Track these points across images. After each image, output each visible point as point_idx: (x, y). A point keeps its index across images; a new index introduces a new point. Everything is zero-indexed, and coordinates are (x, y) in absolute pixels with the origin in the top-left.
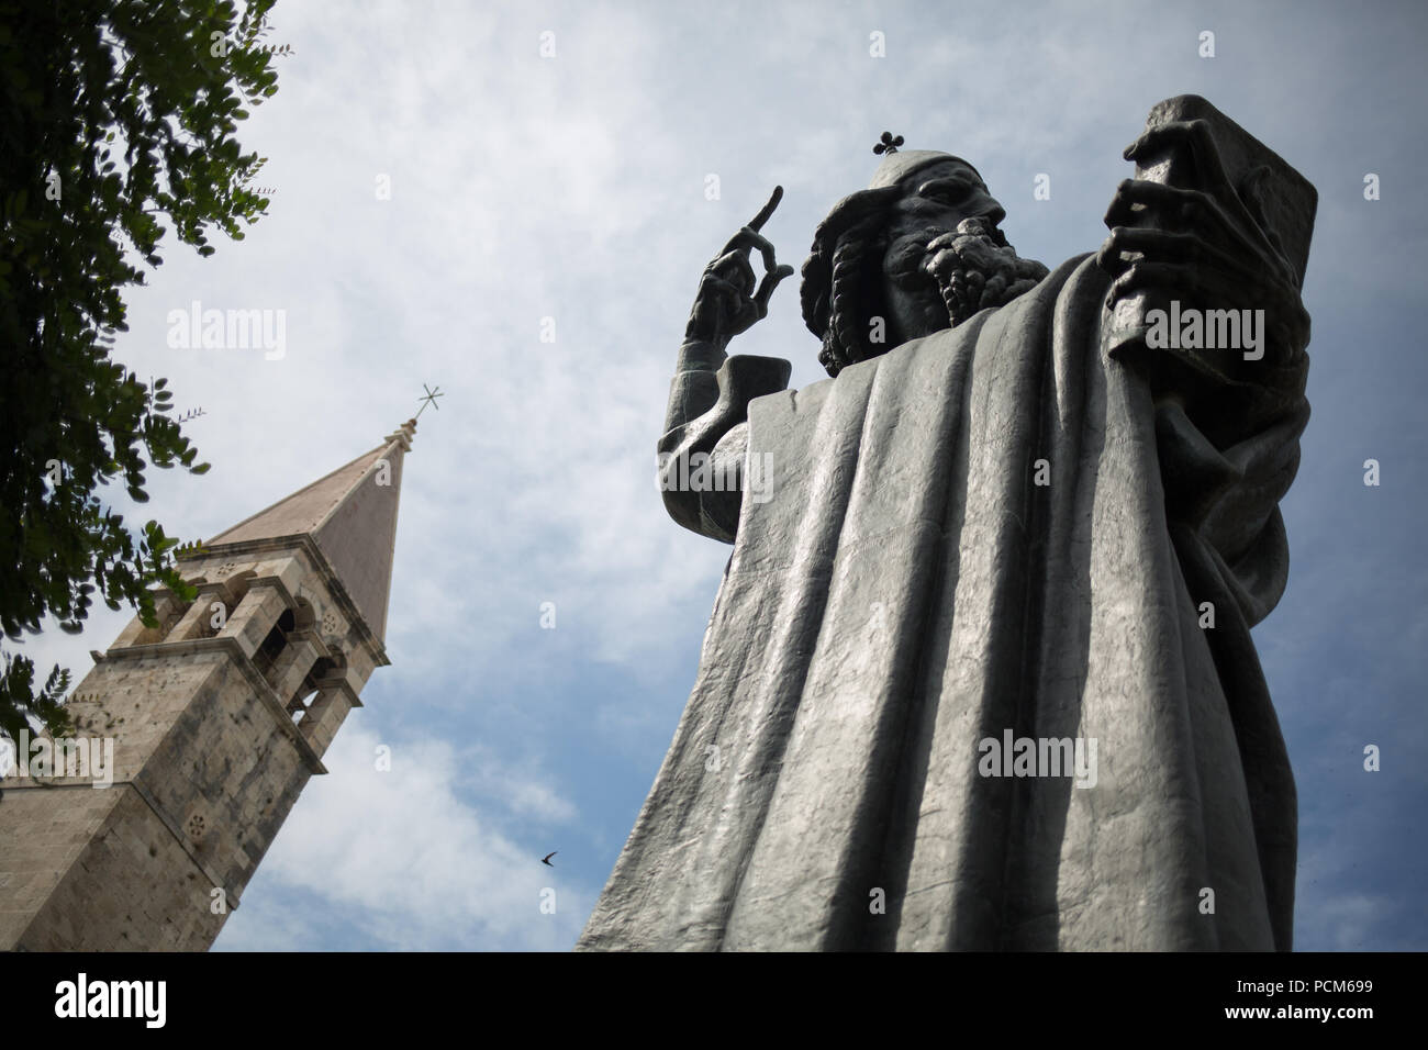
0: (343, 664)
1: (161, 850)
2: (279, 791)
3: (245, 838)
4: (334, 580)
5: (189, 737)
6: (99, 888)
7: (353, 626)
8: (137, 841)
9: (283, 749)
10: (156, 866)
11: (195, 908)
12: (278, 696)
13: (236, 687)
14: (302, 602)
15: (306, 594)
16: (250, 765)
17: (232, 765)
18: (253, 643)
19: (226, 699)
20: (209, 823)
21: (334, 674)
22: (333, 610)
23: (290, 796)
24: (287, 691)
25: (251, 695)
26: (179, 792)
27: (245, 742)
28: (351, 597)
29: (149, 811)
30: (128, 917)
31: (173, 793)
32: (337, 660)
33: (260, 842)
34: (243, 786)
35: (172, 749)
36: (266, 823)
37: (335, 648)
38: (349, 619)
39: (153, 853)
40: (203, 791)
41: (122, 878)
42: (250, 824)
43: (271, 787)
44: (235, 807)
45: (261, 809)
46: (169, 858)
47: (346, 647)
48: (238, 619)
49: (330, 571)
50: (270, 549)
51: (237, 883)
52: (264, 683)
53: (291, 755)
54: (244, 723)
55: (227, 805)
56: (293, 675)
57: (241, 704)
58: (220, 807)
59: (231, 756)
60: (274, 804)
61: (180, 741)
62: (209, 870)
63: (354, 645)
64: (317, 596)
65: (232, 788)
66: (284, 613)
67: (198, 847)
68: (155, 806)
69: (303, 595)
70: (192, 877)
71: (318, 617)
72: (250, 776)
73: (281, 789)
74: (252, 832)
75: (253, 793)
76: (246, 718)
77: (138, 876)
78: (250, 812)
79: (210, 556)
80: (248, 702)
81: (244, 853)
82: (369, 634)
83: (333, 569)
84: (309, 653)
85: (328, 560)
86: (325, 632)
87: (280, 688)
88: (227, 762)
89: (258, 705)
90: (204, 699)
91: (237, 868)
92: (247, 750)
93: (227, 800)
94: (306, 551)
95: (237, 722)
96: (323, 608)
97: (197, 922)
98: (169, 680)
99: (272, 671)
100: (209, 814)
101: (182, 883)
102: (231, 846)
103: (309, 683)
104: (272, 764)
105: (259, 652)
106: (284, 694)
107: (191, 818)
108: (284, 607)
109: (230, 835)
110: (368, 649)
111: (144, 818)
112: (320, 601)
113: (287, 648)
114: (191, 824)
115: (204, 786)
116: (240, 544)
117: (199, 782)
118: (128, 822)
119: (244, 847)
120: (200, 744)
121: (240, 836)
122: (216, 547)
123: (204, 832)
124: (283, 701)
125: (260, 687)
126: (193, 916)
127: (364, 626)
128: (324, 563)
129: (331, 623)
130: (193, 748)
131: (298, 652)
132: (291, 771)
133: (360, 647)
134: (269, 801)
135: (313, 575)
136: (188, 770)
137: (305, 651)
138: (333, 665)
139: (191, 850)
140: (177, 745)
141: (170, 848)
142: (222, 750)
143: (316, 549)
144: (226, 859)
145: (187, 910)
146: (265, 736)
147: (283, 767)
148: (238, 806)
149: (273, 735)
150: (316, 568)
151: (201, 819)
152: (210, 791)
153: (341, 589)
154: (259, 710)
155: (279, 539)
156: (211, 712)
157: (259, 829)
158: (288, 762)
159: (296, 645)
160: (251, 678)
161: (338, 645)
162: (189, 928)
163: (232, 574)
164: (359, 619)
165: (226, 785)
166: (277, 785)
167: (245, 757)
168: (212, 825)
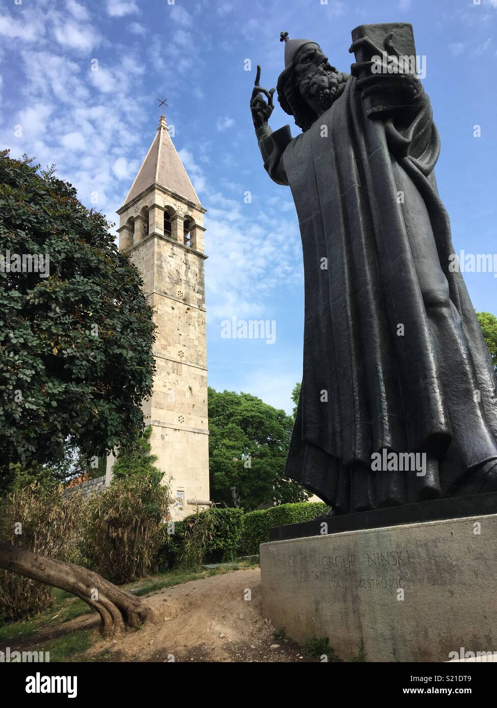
0: (192, 220)
1: (175, 307)
2: (197, 271)
3: (196, 290)
4: (173, 194)
5: (161, 270)
6: (165, 326)
7: (188, 205)
8: (166, 308)
9: (191, 257)
10: (176, 312)
11: (195, 317)
12: (179, 242)
13: (165, 247)
14: (167, 207)
15: (167, 204)
16: (184, 267)
17: (179, 271)
18: (161, 230)
19: (165, 252)
21: (192, 225)
22: (179, 203)
23: (201, 270)
24: (181, 238)
25: (171, 246)
26: (169, 287)
27: (179, 262)
28: (181, 196)
30: (178, 330)
31: (167, 289)
32: (190, 220)
33: (201, 289)
34: (186, 275)
35: (159, 276)
36: (199, 282)
37: (187, 216)
38: (185, 204)
39: (173, 309)
40: (176, 283)
41: (169, 320)
42: (195, 285)
43: (194, 271)
44: (187, 282)
45: (195, 279)
46: (178, 308)
47: (190, 214)
48: (152, 225)
49: (169, 191)
50: (147, 195)
51: (201, 304)
52: (173, 241)
53: (194, 258)
54: (175, 256)
55: (185, 283)
56: (180, 232)
57: (170, 251)
58: (183, 285)
59: (177, 268)
60: (198, 275)
61: (159, 272)
62: (191, 305)
63: (192, 211)
64: (171, 202)
65: (183, 278)
66: (164, 215)
67: (184, 300)
68: (165, 295)
69: (166, 205)
70: (188, 309)
71: (176, 209)
72: (186, 271)
73: (198, 269)
74: (197, 287)
75: (190, 275)
76: (174, 254)
77: (173, 317)
78: (193, 281)
79: (129, 208)
80: (171, 249)
81: (199, 294)
82: (195, 205)
83: (170, 190)
84: (180, 223)
85: (166, 188)
86: (180, 213)
87: (178, 239)
88: (177, 271)
89: (175, 248)
91: (199, 300)
92: (181, 264)
93: (184, 282)
94: (158, 189)
95: (172, 257)
96: (175, 205)
97: (197, 321)
98: (144, 256)
99: (172, 235)
100: (182, 288)
101: (187, 312)
102: (193, 294)
103: (186, 232)
104: (190, 263)
105: (165, 232)
106: (180, 240)
107: (177, 293)
108: (163, 212)
109: (191, 292)
110: (197, 210)
111: (164, 300)
112: (173, 203)
113: (172, 224)
114: (178, 295)
116: (136, 198)
117: (173, 281)
118: (161, 304)
119: (197, 292)
120: (166, 271)
121: (194, 290)
122: (129, 204)
123: (183, 295)
124: (182, 243)
125: (172, 243)
126: (196, 319)
127: (191, 203)
128: (166, 190)
129: (181, 209)
130: (165, 273)
131: (177, 224)
132: (197, 262)
133: (194, 210)
134: (196, 275)
135: (166, 196)
136: (167, 279)
137: (178, 223)
138: (190, 222)
139: (183, 302)
140: (159, 274)
141: (177, 304)
142: (173, 268)
143: (160, 187)
144: (195, 299)
146: (183, 257)
147: (194, 263)
148: (189, 282)
149: (185, 255)
150: (165, 193)
151: (180, 291)
152: (178, 282)
153: (177, 195)
154: (176, 249)
155: (147, 190)
156: (163, 259)
157: (199, 285)
158: (195, 260)
159: (174, 222)
160: (168, 241)
161: (187, 214)
162: (196, 324)
163: (140, 210)
164: (189, 202)
165: (181, 278)
166: (195, 268)
167: (181, 266)
168: (184, 291)
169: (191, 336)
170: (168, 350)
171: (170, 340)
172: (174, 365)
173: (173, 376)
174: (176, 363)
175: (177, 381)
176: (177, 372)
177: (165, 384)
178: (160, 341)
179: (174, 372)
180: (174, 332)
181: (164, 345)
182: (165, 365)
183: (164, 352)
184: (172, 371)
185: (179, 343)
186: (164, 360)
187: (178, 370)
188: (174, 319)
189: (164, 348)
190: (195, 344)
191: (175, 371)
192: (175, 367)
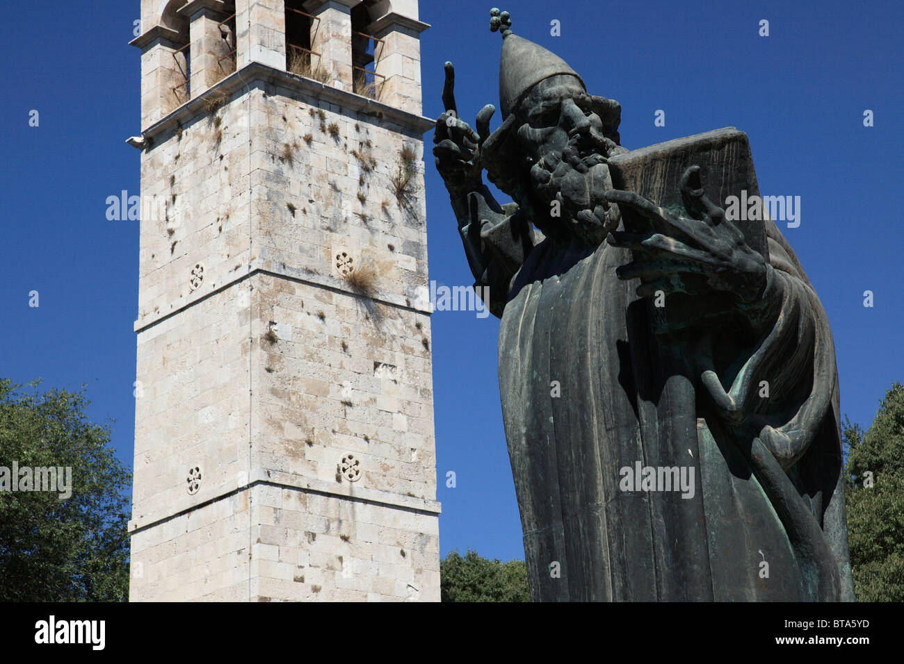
1: (328, 310)
3: (398, 244)
6: (296, 378)
8: (301, 317)
10: (332, 326)
11: (393, 337)
16: (355, 170)
17: (338, 184)
18: (277, 50)
19: (290, 126)
20: (354, 253)
24: (343, 71)
26: (307, 246)
29: (293, 283)
30: (340, 386)
31: (302, 251)
33: (414, 236)
35: (272, 212)
39: (322, 317)
40: (328, 229)
41: (311, 357)
42: (394, 226)
43: (391, 177)
44: (368, 221)
46: (338, 311)
48: (245, 33)
51: (417, 288)
52: (316, 84)
55: (360, 225)
56: (339, 49)
57: (307, 119)
58: (354, 231)
59: (331, 177)
61: (274, 199)
62: (383, 297)
65: (353, 205)
67: (358, 282)
68: (293, 274)
70: (372, 313)
72: (363, 182)
77: (323, 344)
81: (406, 257)
87: (333, 74)
90: (269, 142)
91: (408, 276)
92: (343, 161)
93: (356, 220)
99: (314, 59)
100: (350, 243)
102: (389, 259)
105: (288, 53)
106: (342, 76)
107: (334, 261)
109: (381, 251)
111: (292, 292)
114: (338, 266)
115: (327, 223)
117: (319, 223)
118: (280, 305)
119: (403, 252)
120: (295, 189)
121: (392, 245)
123: (355, 265)
124: (346, 83)
125: (313, 90)
130: (291, 196)
131: (327, 21)
132: (399, 147)
136: (300, 219)
137: (332, 15)
139: (354, 290)
140: (275, 204)
141: (334, 302)
142: (321, 178)
144: (393, 272)
145: (388, 343)
146: (352, 133)
151: (344, 255)
152: (336, 224)
167: (346, 167)
168: (359, 252)
169: (383, 403)
170: (308, 457)
171: (315, 421)
172: (327, 510)
173: (329, 545)
174: (333, 500)
175: (341, 559)
176: (339, 527)
177: (299, 574)
178: (281, 428)
179: (328, 528)
180: (326, 393)
181: (295, 443)
182: (302, 509)
183: (292, 466)
184: (322, 526)
185: (344, 431)
186: (294, 493)
187: (340, 522)
188: (324, 353)
189: (295, 454)
190: (394, 428)
191: (334, 525)
192: (332, 514)
